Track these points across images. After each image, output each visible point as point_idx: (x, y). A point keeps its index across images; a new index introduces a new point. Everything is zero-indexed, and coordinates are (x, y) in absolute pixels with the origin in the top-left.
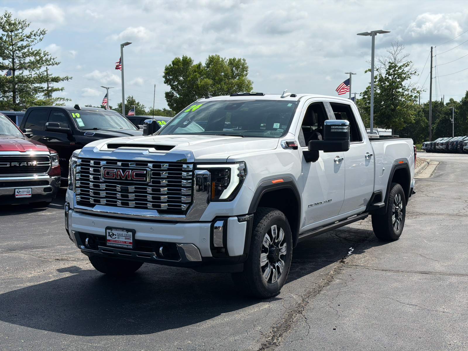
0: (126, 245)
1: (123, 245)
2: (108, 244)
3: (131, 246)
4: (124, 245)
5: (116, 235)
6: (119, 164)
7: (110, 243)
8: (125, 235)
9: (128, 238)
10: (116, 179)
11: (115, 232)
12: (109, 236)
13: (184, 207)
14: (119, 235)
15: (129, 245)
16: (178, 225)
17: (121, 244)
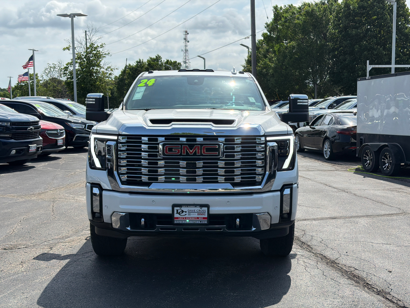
0: (199, 221)
1: (195, 221)
2: (175, 222)
3: (206, 221)
4: (197, 221)
5: (186, 212)
6: (183, 139)
7: (178, 221)
8: (198, 211)
9: (201, 213)
10: (181, 155)
11: (184, 209)
12: (177, 213)
13: (258, 178)
14: (190, 212)
15: (203, 221)
16: (255, 196)
17: (192, 221)
